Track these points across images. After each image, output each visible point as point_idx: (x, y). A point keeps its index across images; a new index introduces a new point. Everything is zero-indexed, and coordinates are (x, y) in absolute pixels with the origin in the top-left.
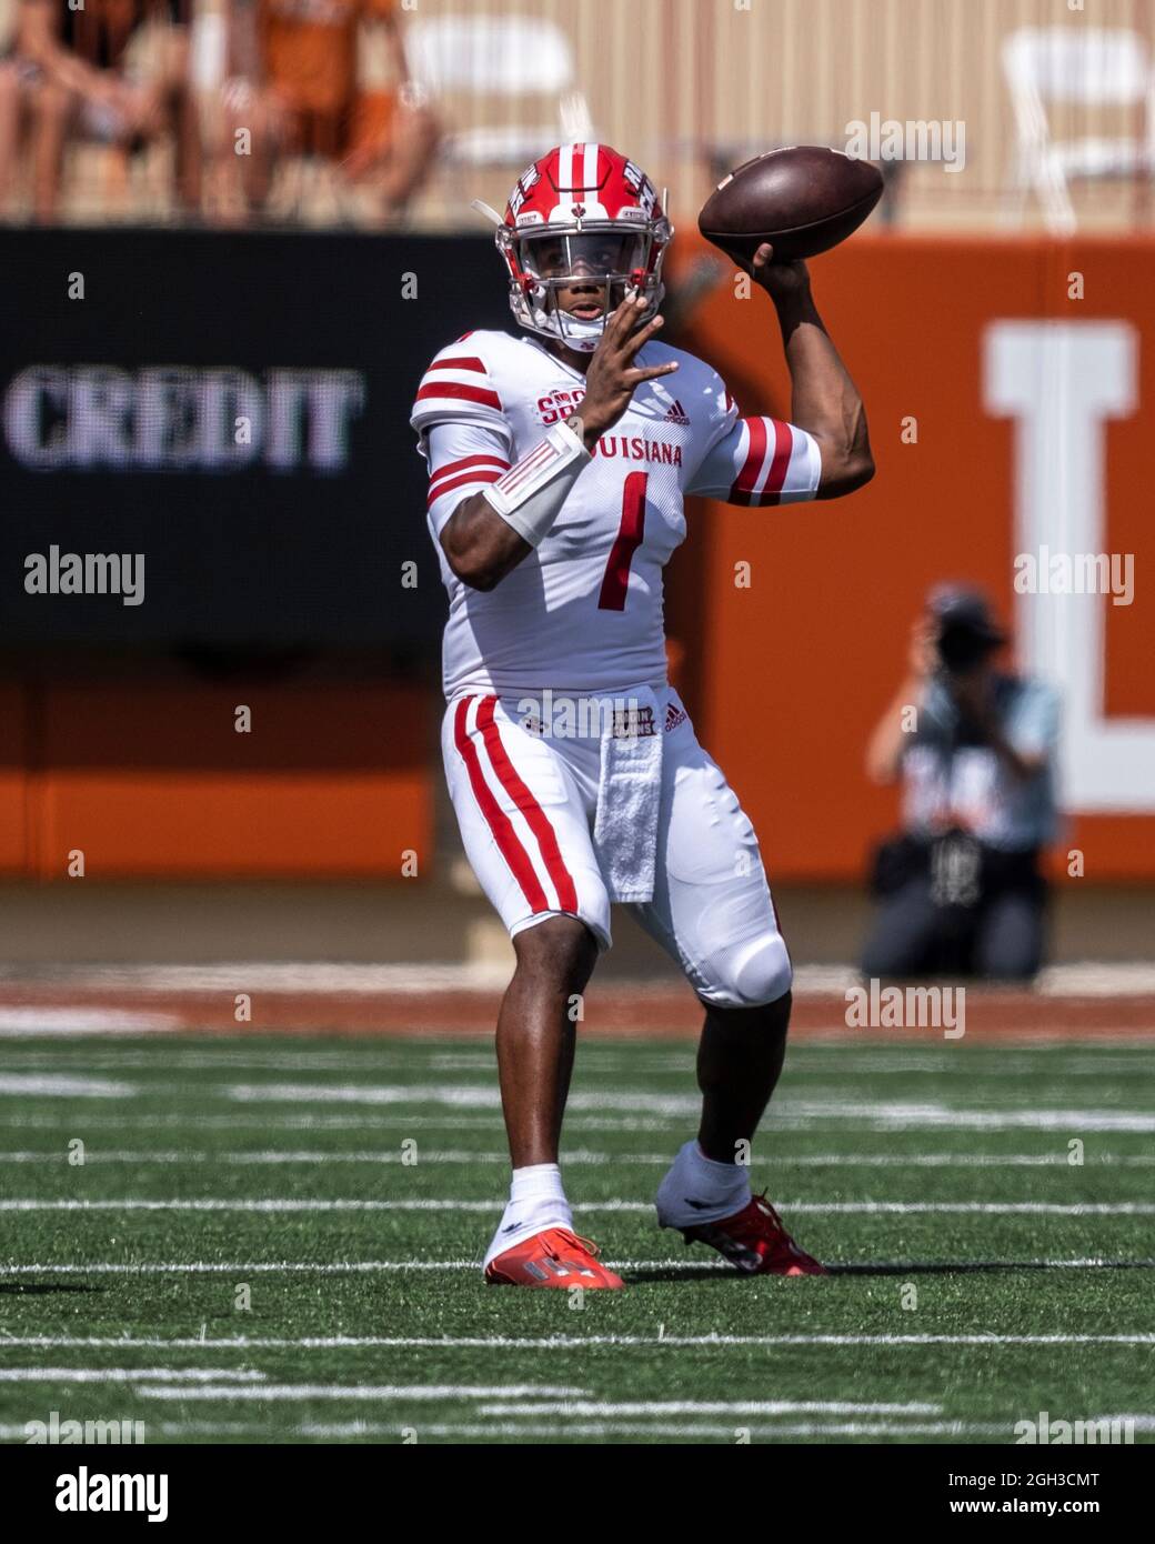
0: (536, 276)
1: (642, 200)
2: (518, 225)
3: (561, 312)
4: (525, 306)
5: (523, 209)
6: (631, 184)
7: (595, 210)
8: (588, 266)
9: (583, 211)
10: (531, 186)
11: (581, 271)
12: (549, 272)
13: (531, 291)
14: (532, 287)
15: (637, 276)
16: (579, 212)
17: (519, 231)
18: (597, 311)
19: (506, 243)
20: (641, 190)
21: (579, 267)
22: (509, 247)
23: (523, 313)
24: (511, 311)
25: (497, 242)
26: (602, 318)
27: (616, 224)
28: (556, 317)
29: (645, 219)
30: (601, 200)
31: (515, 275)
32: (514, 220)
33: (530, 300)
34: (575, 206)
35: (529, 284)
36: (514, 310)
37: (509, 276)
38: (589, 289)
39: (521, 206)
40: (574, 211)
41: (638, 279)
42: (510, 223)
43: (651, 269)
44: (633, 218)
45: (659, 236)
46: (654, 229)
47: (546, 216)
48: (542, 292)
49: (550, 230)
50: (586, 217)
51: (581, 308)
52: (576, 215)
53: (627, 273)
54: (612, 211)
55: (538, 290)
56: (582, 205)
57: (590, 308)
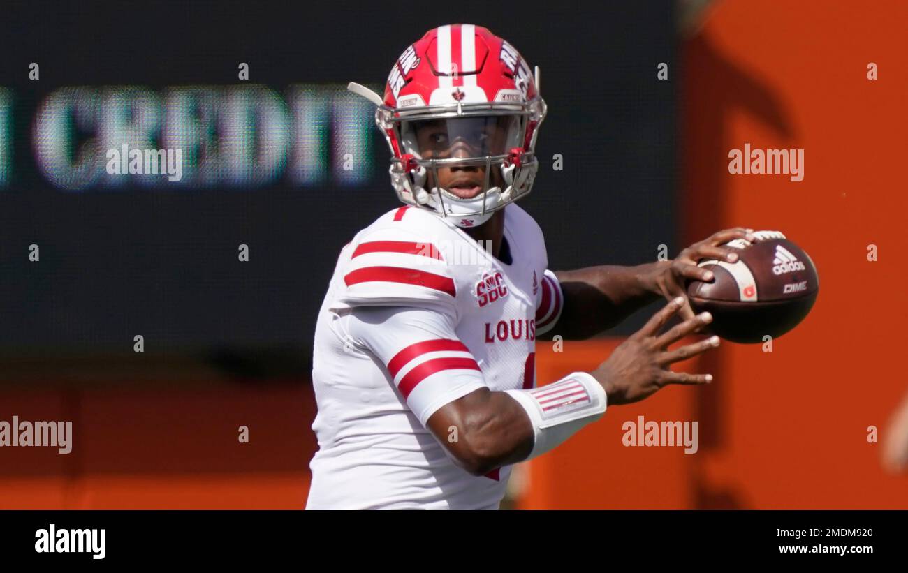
0: (418, 157)
1: (518, 82)
2: (399, 106)
3: (442, 190)
4: (406, 184)
5: (403, 92)
6: (507, 67)
7: (475, 94)
8: (468, 148)
9: (462, 95)
10: (411, 69)
11: (460, 151)
12: (429, 153)
13: (413, 171)
14: (414, 166)
15: (515, 155)
16: (459, 96)
17: (400, 113)
18: (477, 189)
19: (388, 122)
20: (516, 73)
21: (459, 148)
22: (390, 126)
23: (405, 190)
24: (393, 188)
25: (378, 121)
26: (482, 195)
27: (495, 107)
28: (437, 195)
29: (521, 100)
30: (479, 84)
31: (397, 155)
32: (395, 102)
33: (411, 178)
34: (454, 89)
35: (411, 164)
36: (396, 187)
37: (390, 155)
38: (468, 168)
39: (401, 88)
40: (454, 95)
41: (515, 158)
42: (390, 104)
43: (527, 148)
44: (510, 101)
45: (532, 114)
46: (529, 109)
47: (427, 99)
48: (423, 171)
49: (430, 113)
50: (466, 101)
51: (460, 186)
52: (456, 98)
53: (503, 153)
54: (491, 94)
55: (419, 170)
56: (462, 89)
57: (470, 185)
